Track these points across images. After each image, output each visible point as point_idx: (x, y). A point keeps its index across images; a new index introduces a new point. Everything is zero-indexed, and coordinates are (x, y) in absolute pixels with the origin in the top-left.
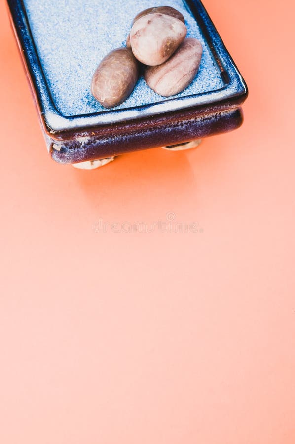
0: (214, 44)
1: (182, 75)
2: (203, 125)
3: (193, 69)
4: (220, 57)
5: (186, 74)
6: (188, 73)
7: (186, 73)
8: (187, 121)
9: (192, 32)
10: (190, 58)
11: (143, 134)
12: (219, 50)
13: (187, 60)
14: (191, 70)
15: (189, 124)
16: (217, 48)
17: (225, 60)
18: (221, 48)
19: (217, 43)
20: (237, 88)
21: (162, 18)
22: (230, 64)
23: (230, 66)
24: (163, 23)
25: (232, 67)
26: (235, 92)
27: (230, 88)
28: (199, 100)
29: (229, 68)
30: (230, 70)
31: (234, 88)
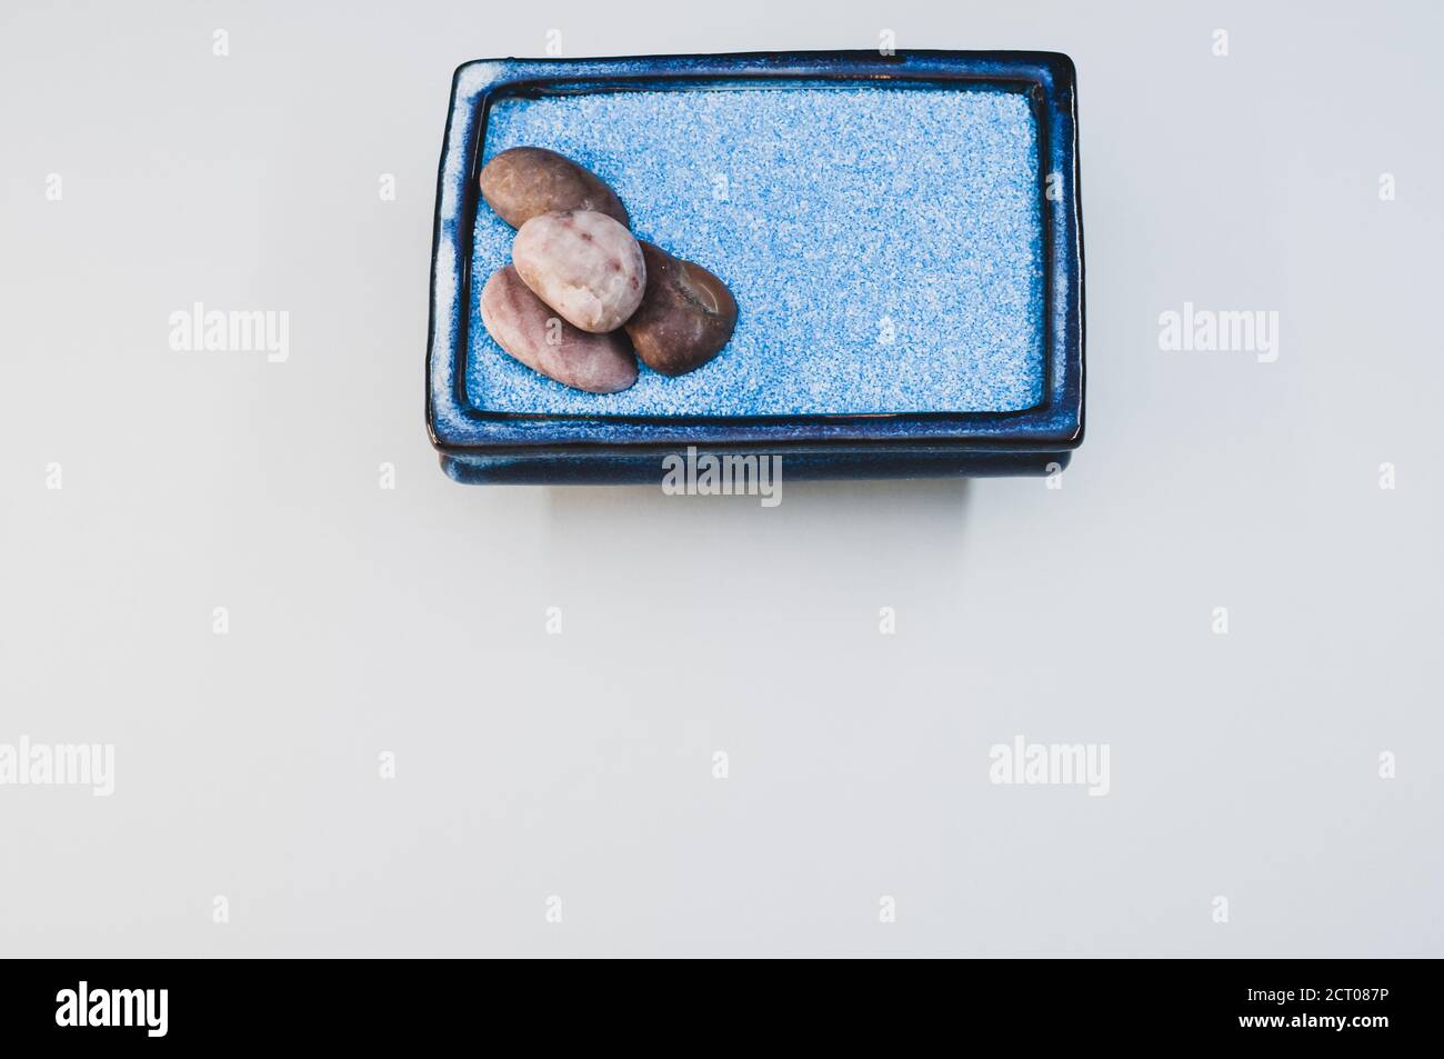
17: (536, 429)
18: (578, 433)
19: (595, 430)
20: (448, 423)
21: (607, 269)
22: (522, 434)
23: (515, 432)
24: (588, 266)
25: (511, 435)
26: (437, 414)
27: (453, 411)
28: (440, 339)
29: (510, 429)
30: (503, 429)
31: (451, 416)
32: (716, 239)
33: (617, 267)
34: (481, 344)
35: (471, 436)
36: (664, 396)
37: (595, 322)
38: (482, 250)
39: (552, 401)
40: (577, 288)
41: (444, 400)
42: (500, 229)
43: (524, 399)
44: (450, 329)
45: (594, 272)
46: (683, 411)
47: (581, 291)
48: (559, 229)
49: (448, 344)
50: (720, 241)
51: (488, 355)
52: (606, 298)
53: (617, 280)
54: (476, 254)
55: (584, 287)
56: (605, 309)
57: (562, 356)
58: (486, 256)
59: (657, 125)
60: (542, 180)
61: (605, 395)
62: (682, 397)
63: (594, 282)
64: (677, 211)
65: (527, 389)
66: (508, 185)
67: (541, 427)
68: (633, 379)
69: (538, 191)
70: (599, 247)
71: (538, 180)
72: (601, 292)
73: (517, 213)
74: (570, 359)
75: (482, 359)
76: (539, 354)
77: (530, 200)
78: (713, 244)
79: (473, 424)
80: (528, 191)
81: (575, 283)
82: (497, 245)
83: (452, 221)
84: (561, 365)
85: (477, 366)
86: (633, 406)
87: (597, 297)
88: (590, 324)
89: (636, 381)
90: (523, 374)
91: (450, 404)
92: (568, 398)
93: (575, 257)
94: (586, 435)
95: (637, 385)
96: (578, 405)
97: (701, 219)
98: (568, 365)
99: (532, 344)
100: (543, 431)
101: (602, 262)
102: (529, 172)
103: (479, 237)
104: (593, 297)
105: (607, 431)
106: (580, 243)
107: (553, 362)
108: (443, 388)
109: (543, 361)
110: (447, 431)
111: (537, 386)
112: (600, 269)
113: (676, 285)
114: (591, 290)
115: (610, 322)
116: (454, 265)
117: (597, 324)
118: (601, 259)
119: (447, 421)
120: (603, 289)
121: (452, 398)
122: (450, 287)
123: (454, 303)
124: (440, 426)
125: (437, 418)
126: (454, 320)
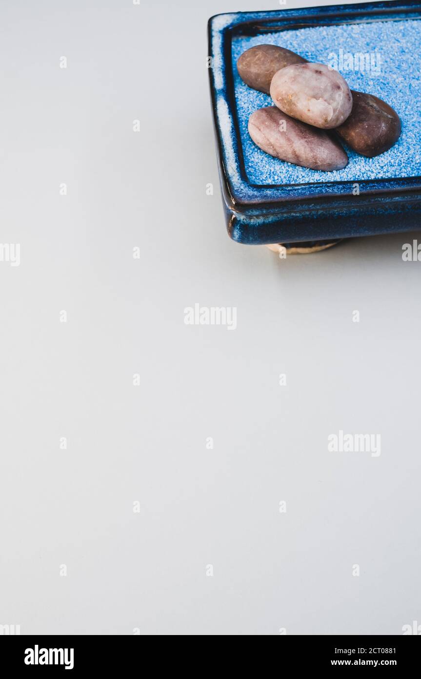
0: (330, 185)
4: (304, 187)
9: (358, 167)
17: (296, 190)
18: (321, 190)
19: (331, 188)
20: (241, 191)
21: (333, 89)
22: (287, 193)
23: (283, 193)
24: (322, 87)
25: (280, 195)
26: (233, 186)
27: (242, 184)
28: (227, 148)
29: (280, 191)
30: (275, 192)
31: (242, 187)
32: (379, 88)
33: (339, 88)
34: (251, 151)
35: (256, 197)
36: (367, 168)
37: (329, 119)
38: (243, 103)
39: (300, 177)
40: (317, 100)
41: (235, 179)
42: (252, 92)
43: (282, 177)
44: (232, 143)
45: (325, 90)
46: (380, 176)
47: (319, 101)
48: (300, 70)
49: (233, 150)
50: (381, 88)
51: (256, 157)
52: (334, 104)
53: (339, 95)
54: (240, 106)
55: (321, 99)
56: (334, 111)
57: (308, 145)
58: (245, 106)
59: (329, 40)
60: (279, 55)
61: (331, 171)
62: (379, 167)
63: (327, 96)
64: (353, 76)
65: (284, 171)
66: (259, 59)
67: (298, 189)
68: (346, 162)
69: (278, 61)
70: (327, 76)
71: (277, 55)
72: (331, 101)
73: (266, 76)
74: (313, 146)
75: (253, 159)
76: (294, 145)
77: (274, 65)
78: (378, 90)
79: (256, 190)
80: (272, 61)
81: (316, 97)
82: (251, 100)
83: (223, 90)
84: (308, 150)
85: (250, 164)
86: (350, 176)
87: (329, 104)
88: (326, 121)
89: (348, 163)
90: (280, 164)
91: (240, 181)
92: (310, 174)
93: (314, 83)
94: (327, 191)
95: (349, 165)
96: (317, 177)
97: (368, 79)
98: (312, 150)
99: (289, 140)
100: (300, 191)
101: (329, 84)
102: (270, 52)
103: (240, 97)
104: (327, 104)
105: (339, 188)
106: (315, 75)
107: (303, 148)
108: (234, 173)
109: (297, 149)
110: (241, 195)
111: (291, 169)
112: (329, 88)
113: (368, 104)
114: (325, 100)
115: (337, 119)
116: (228, 111)
117: (331, 120)
118: (329, 83)
119: (240, 190)
120: (332, 100)
121: (240, 179)
122: (228, 122)
123: (232, 130)
124: (236, 193)
125: (234, 189)
126: (234, 138)
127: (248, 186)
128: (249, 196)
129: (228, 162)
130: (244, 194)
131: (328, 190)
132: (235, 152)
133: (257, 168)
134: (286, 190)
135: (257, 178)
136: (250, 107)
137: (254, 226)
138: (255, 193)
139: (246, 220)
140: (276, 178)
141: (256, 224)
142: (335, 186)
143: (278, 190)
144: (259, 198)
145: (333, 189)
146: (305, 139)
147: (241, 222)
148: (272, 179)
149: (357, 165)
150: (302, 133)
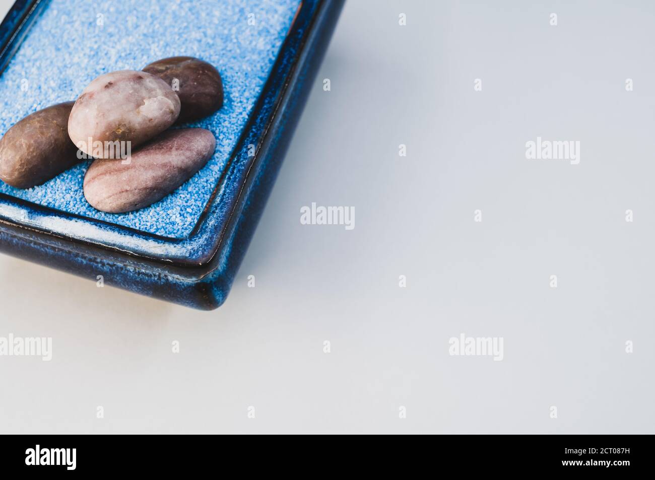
0: (236, 159)
1: (119, 189)
2: (138, 279)
3: (144, 185)
4: (223, 185)
5: (127, 191)
6: (131, 191)
7: (128, 188)
8: (111, 263)
9: (227, 124)
10: (151, 166)
11: (42, 249)
12: (232, 172)
13: (142, 169)
14: (141, 187)
15: (114, 268)
16: (234, 168)
17: (224, 194)
18: (239, 170)
19: (242, 159)
20: (194, 251)
21: (139, 83)
22: (224, 205)
23: (221, 208)
24: (130, 92)
25: (222, 212)
26: (183, 256)
27: (185, 246)
28: (122, 241)
29: (217, 211)
30: (215, 215)
31: (190, 247)
34: (136, 221)
35: (211, 238)
36: (233, 115)
37: (172, 107)
39: (206, 184)
40: (143, 105)
45: (136, 90)
47: (146, 104)
49: (128, 237)
51: (147, 219)
52: (159, 92)
53: (149, 82)
55: (144, 100)
56: (166, 97)
57: (182, 150)
62: (239, 105)
63: (144, 93)
65: (188, 197)
67: (225, 191)
72: (154, 93)
75: (149, 224)
79: (201, 234)
81: (140, 104)
86: (232, 137)
87: (156, 97)
88: (172, 112)
90: (176, 196)
91: (179, 247)
92: (207, 173)
93: (121, 96)
94: (244, 165)
96: (215, 168)
98: (189, 149)
100: (229, 191)
101: (132, 83)
104: (154, 99)
106: (112, 90)
108: (163, 248)
111: (190, 189)
112: (137, 86)
114: (149, 98)
115: (176, 100)
116: (65, 219)
117: (175, 107)
118: (130, 83)
119: (192, 251)
120: (152, 91)
121: (175, 245)
122: (82, 226)
123: (97, 226)
124: (194, 257)
125: (186, 257)
126: (110, 229)
127: (191, 240)
128: (205, 245)
129: (143, 248)
130: (201, 249)
131: (242, 163)
132: (132, 236)
133: (164, 225)
134: (218, 204)
135: (175, 231)
136: (73, 196)
137: (224, 271)
138: (205, 236)
139: (215, 274)
140: (189, 210)
141: (224, 267)
142: (241, 154)
143: (214, 212)
144: (215, 236)
145: (244, 158)
146: (174, 149)
147: (214, 281)
148: (188, 215)
149: (223, 124)
150: (163, 148)
